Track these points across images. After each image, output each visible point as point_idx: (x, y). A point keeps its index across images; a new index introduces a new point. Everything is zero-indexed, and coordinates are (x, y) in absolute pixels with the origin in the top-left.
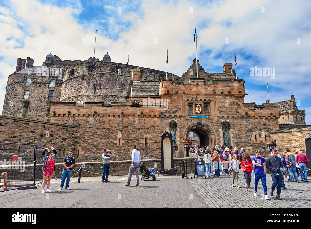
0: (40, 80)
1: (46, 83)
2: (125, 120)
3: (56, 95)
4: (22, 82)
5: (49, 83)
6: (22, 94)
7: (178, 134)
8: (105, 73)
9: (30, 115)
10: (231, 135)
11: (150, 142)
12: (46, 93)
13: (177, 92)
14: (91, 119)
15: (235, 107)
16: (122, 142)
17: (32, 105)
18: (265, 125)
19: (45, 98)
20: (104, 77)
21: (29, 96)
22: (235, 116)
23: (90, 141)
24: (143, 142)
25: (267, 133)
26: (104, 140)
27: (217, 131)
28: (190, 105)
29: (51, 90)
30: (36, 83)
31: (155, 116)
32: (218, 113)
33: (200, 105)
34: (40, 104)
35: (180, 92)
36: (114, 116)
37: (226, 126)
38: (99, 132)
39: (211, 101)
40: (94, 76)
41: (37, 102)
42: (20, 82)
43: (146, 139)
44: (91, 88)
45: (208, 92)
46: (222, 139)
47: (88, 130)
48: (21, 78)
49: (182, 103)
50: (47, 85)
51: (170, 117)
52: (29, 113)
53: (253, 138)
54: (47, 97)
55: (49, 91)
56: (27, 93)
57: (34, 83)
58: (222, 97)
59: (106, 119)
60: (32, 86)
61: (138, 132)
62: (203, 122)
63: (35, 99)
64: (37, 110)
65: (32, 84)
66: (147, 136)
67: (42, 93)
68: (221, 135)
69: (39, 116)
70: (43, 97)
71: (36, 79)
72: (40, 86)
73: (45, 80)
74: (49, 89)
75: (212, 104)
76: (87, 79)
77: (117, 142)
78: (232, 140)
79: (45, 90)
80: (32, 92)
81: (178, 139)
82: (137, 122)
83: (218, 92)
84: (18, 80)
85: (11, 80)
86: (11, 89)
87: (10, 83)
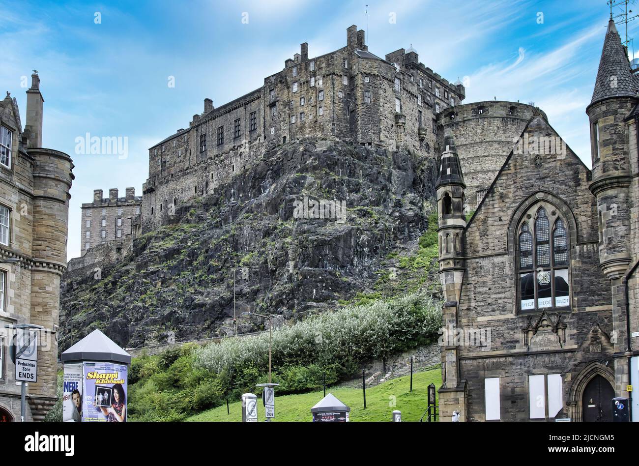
1: (415, 96)
3: (424, 120)
4: (392, 81)
5: (417, 98)
6: (392, 101)
9: (407, 142)
12: (416, 113)
17: (407, 125)
19: (416, 119)
21: (401, 109)
29: (420, 109)
34: (413, 128)
41: (410, 123)
50: (415, 100)
55: (418, 110)
56: (398, 103)
63: (409, 118)
65: (402, 89)
67: (413, 111)
70: (414, 118)
72: (410, 98)
73: (414, 90)
79: (415, 106)
84: (387, 74)
85: (371, 67)
86: (376, 86)
87: (368, 72)
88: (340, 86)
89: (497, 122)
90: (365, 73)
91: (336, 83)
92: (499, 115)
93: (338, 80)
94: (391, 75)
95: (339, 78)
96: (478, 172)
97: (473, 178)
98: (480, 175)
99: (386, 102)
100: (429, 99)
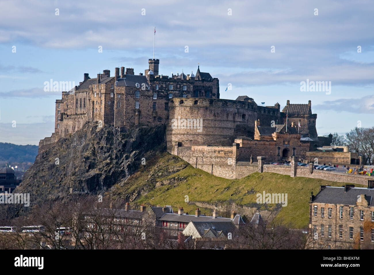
0: (147, 94)
1: (151, 96)
2: (265, 146)
3: (158, 106)
4: (133, 94)
5: (153, 96)
6: (133, 104)
7: (280, 151)
8: (220, 106)
9: (142, 121)
10: (295, 152)
11: (272, 153)
12: (151, 104)
13: (281, 137)
14: (254, 145)
15: (297, 143)
16: (264, 153)
17: (143, 113)
18: (305, 149)
19: (151, 108)
20: (220, 109)
21: (139, 106)
22: (297, 146)
23: (254, 153)
24: (270, 153)
25: (305, 152)
26: (259, 153)
27: (292, 151)
28: (284, 141)
29: (154, 102)
30: (144, 96)
31: (274, 145)
32: (292, 145)
33: (287, 141)
34: (148, 113)
35: (282, 137)
36: (261, 144)
37: (294, 149)
38: (257, 150)
39: (290, 140)
40: (214, 108)
41: (146, 111)
42: (132, 94)
43: (271, 153)
44: (213, 115)
45: (290, 137)
46: (293, 153)
47: (253, 149)
48: (132, 91)
49: (282, 141)
50: (151, 98)
51: (278, 145)
52: (141, 120)
53: (301, 153)
54: (152, 107)
55: (153, 102)
56: (138, 103)
57: (142, 95)
58: (294, 139)
59: (259, 145)
60: (141, 98)
61: (269, 150)
62: (288, 147)
63: (144, 109)
64: (146, 117)
65: (140, 96)
66: (271, 151)
67: (148, 104)
68: (293, 152)
69: (148, 122)
70: (149, 108)
71: (143, 92)
72: (147, 98)
73: (150, 94)
74: (153, 101)
75: (291, 141)
76: (210, 109)
77: (262, 153)
78: (295, 153)
79: (150, 101)
80: (141, 103)
81: (280, 153)
82: (268, 147)
83: (293, 137)
84: (130, 92)
85: (121, 90)
86: (123, 99)
87: (119, 92)
88: (109, 99)
89: (188, 109)
90: (118, 93)
91: (107, 97)
92: (189, 105)
93: (108, 96)
94: (133, 92)
95: (108, 95)
96: (178, 134)
97: (176, 137)
98: (178, 136)
99: (128, 105)
100: (162, 94)
